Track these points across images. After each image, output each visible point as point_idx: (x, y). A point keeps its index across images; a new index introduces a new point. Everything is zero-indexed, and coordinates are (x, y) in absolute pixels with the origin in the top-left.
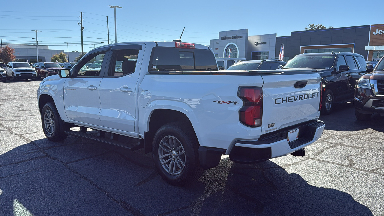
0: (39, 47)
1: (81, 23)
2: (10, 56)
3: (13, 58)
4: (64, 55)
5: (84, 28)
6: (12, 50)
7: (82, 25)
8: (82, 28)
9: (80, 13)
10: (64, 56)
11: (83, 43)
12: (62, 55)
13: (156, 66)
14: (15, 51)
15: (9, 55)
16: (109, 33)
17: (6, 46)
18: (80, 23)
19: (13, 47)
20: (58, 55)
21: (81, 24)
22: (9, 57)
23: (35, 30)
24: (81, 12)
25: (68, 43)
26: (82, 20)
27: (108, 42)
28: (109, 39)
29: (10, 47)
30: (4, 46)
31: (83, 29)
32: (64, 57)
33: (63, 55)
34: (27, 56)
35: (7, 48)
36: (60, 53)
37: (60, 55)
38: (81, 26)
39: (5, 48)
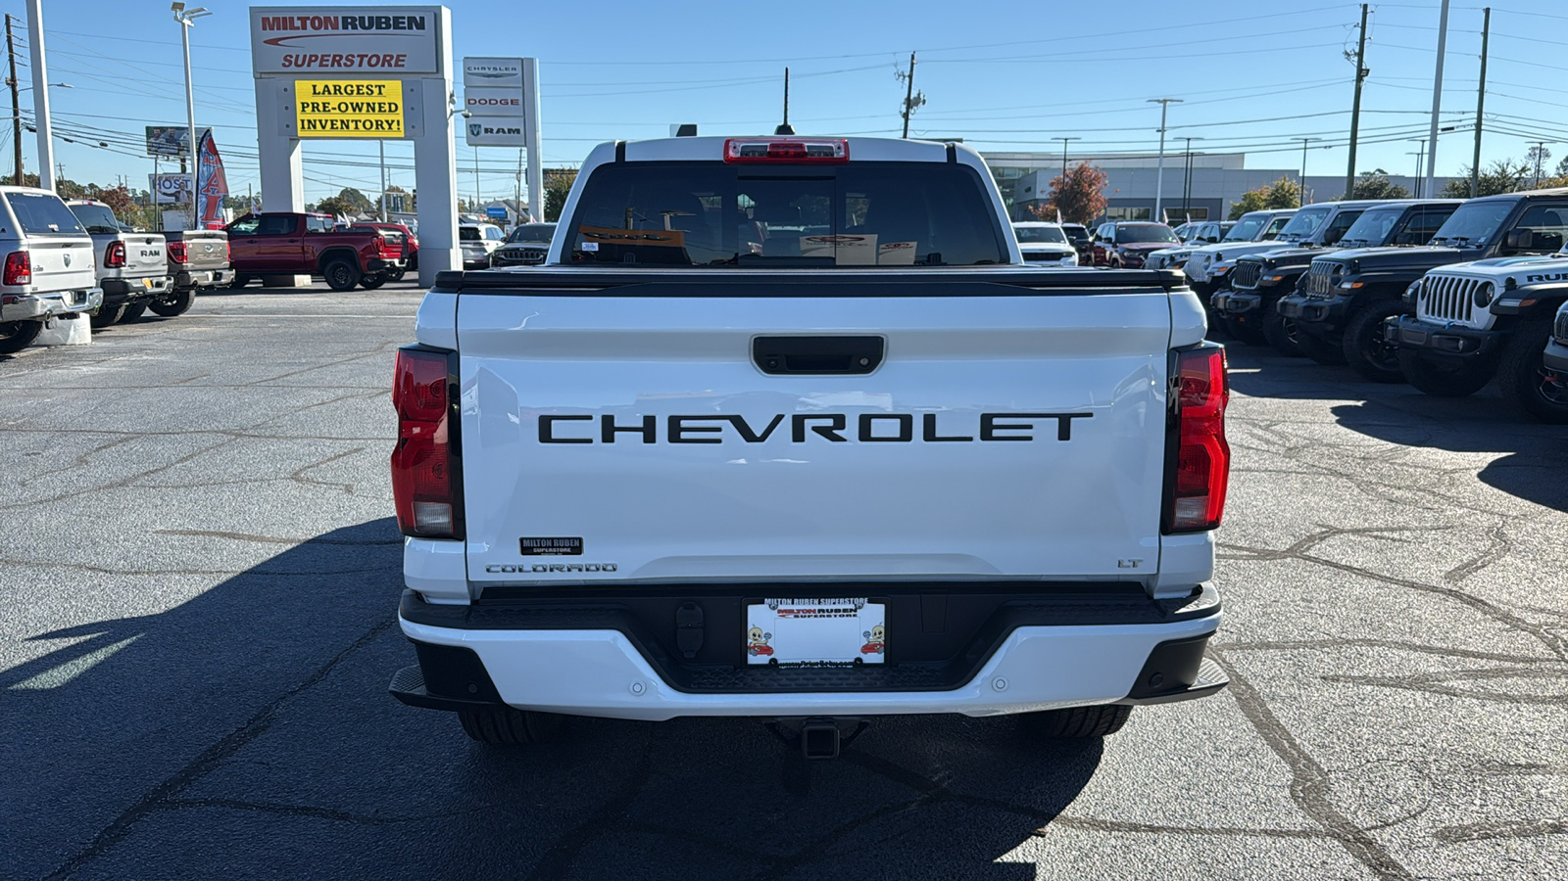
0: (1197, 163)
1: (1357, 50)
2: (1089, 200)
3: (1099, 204)
4: (1291, 191)
5: (1368, 71)
6: (1097, 178)
7: (1360, 61)
8: (1361, 74)
9: (1362, 10)
10: (1291, 194)
11: (1358, 136)
12: (1283, 190)
14: (1107, 182)
15: (1088, 194)
16: (1486, 84)
17: (1081, 162)
18: (1355, 54)
19: (1102, 164)
20: (1267, 191)
21: (1360, 55)
22: (1086, 205)
23: (1161, 99)
24: (1365, 6)
25: (1306, 140)
26: (1366, 37)
27: (1474, 127)
28: (1484, 110)
29: (1092, 165)
30: (1074, 165)
31: (1365, 79)
32: (1292, 200)
33: (1288, 192)
34: (1127, 197)
35: (1081, 170)
36: (1275, 183)
37: (1277, 190)
38: (1356, 64)
39: (1076, 172)
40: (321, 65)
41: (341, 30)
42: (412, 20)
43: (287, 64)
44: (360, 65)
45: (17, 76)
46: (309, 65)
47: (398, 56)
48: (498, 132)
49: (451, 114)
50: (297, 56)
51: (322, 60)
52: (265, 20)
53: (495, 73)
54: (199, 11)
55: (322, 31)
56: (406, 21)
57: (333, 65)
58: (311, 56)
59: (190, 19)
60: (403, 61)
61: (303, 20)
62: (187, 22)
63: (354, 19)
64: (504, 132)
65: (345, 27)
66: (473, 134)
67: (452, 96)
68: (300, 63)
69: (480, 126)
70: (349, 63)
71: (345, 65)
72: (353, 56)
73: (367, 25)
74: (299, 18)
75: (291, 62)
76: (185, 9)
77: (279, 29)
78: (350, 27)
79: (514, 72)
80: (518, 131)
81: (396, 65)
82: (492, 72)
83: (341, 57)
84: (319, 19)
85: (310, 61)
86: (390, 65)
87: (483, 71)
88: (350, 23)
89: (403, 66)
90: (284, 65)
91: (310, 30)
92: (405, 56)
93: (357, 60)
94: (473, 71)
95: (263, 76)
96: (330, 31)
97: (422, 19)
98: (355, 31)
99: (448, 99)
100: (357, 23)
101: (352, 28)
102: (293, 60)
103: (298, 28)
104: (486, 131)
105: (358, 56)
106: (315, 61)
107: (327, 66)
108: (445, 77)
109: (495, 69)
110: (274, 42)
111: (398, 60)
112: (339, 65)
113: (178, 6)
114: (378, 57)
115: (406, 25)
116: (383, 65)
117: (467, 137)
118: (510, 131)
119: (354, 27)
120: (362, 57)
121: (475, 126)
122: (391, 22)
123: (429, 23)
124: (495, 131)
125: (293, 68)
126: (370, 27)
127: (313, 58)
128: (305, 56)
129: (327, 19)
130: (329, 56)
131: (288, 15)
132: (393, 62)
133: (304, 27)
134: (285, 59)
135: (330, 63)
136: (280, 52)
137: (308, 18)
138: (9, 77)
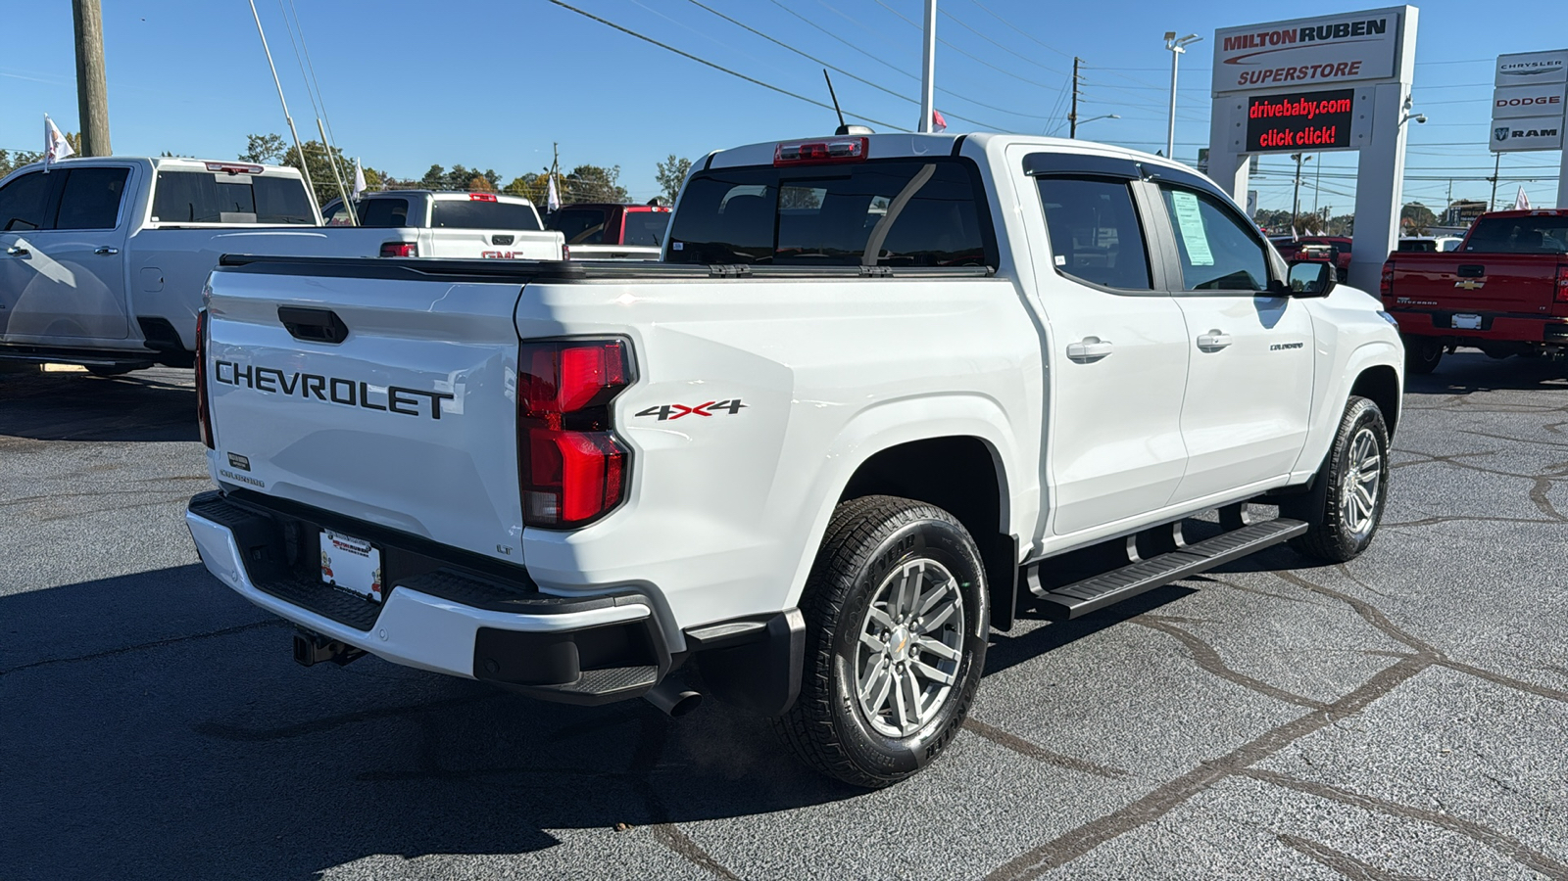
13: (681, 244)
40: (1275, 80)
41: (1298, 43)
42: (1372, 24)
43: (1243, 81)
44: (1313, 77)
45: (1077, 111)
46: (1263, 81)
47: (1353, 64)
48: (1529, 134)
49: (1405, 120)
50: (1253, 73)
51: (1277, 75)
52: (1228, 40)
53: (1534, 69)
54: (1189, 38)
55: (1280, 46)
56: (1365, 26)
57: (1286, 79)
58: (1266, 72)
59: (1182, 46)
60: (1358, 68)
61: (1263, 36)
62: (1178, 49)
63: (1312, 30)
64: (1536, 133)
65: (1302, 39)
66: (1498, 138)
67: (1408, 100)
68: (1255, 79)
69: (1508, 129)
70: (1302, 75)
71: (1299, 77)
72: (1307, 68)
73: (1324, 34)
74: (1259, 35)
75: (1246, 79)
76: (1176, 38)
77: (1239, 48)
78: (1307, 38)
79: (1558, 66)
80: (1554, 132)
81: (1350, 73)
82: (1531, 68)
83: (1295, 69)
84: (1278, 33)
85: (1265, 77)
86: (1343, 74)
87: (1521, 68)
88: (1307, 35)
89: (1356, 73)
90: (1240, 83)
91: (1268, 46)
92: (1360, 62)
93: (1310, 72)
94: (1508, 69)
95: (1220, 95)
96: (1288, 44)
97: (1383, 22)
98: (1312, 42)
99: (1402, 103)
100: (1315, 34)
101: (1310, 40)
102: (1249, 77)
103: (1257, 45)
104: (1515, 134)
105: (1312, 67)
106: (1270, 75)
107: (1280, 80)
108: (1401, 81)
109: (1535, 64)
110: (1233, 61)
111: (1352, 67)
112: (1292, 78)
113: (1170, 35)
114: (1332, 66)
115: (1365, 30)
116: (1336, 75)
117: (1491, 143)
118: (1543, 133)
119: (1312, 38)
120: (1315, 68)
121: (1502, 129)
122: (1350, 29)
123: (1390, 27)
124: (1524, 134)
125: (1248, 85)
126: (1327, 37)
127: (1268, 74)
128: (1260, 72)
129: (1286, 33)
130: (1283, 70)
131: (1248, 33)
132: (1347, 70)
133: (1263, 43)
134: (1242, 77)
135: (1283, 77)
136: (1238, 70)
137: (1267, 34)
138: (1071, 113)
